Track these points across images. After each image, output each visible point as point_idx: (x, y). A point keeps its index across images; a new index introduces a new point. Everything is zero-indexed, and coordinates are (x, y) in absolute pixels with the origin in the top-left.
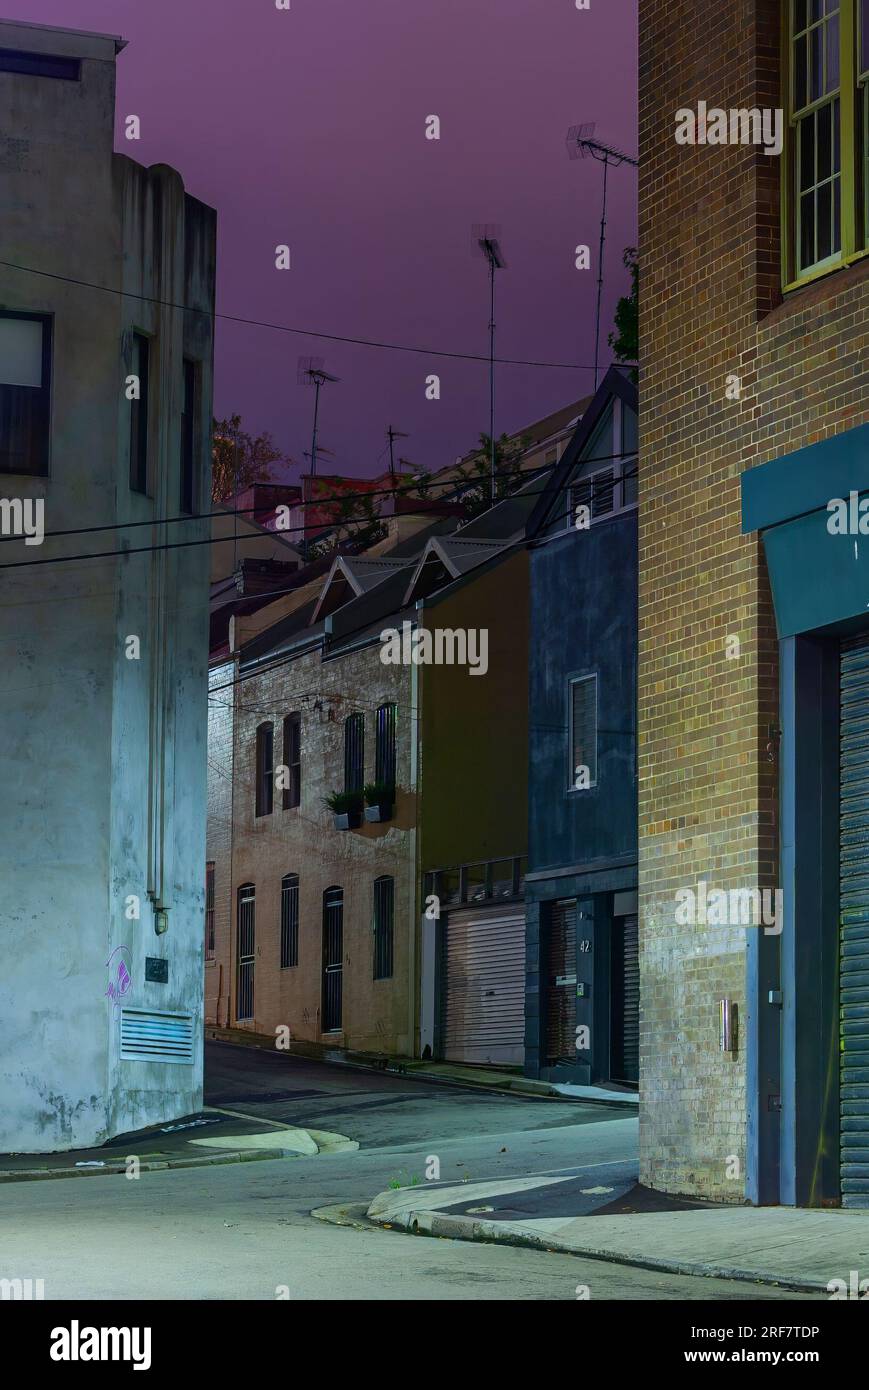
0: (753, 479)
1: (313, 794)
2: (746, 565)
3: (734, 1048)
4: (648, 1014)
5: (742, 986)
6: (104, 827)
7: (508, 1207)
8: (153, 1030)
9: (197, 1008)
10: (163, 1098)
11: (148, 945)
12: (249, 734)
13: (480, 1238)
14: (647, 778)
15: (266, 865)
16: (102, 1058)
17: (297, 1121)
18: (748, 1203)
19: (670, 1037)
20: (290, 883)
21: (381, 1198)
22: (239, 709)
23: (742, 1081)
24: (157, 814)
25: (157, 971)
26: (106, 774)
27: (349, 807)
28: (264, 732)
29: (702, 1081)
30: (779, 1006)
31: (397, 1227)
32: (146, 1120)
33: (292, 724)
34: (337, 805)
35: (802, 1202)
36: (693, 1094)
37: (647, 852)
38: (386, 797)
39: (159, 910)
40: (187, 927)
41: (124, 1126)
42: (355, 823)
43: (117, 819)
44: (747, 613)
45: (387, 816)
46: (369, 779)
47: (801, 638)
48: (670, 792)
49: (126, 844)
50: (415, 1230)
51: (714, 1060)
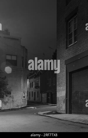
0: (65, 61)
1: (33, 87)
2: (65, 67)
3: (64, 102)
4: (57, 100)
5: (65, 98)
6: (21, 88)
7: (48, 114)
8: (24, 101)
9: (27, 99)
10: (25, 105)
11: (23, 95)
12: (30, 83)
13: (46, 116)
14: (57, 83)
15: (31, 91)
16: (21, 102)
17: (33, 106)
18: (65, 114)
19: (59, 102)
20: (32, 92)
21: (39, 112)
22: (29, 82)
23: (65, 105)
24: (24, 87)
25: (24, 97)
26: (21, 85)
27: (36, 87)
28: (31, 83)
29: (61, 105)
30: (67, 99)
31: (40, 115)
32: (23, 106)
33: (32, 82)
34: (35, 87)
35: (69, 114)
36: (61, 106)
37: (57, 88)
38: (38, 86)
39: (24, 93)
40: (26, 94)
41: (22, 107)
42: (36, 88)
43: (22, 87)
44: (65, 71)
45: (38, 88)
46: (37, 85)
47: (69, 73)
48: (59, 84)
49: (22, 89)
50: (41, 115)
51: (62, 103)
